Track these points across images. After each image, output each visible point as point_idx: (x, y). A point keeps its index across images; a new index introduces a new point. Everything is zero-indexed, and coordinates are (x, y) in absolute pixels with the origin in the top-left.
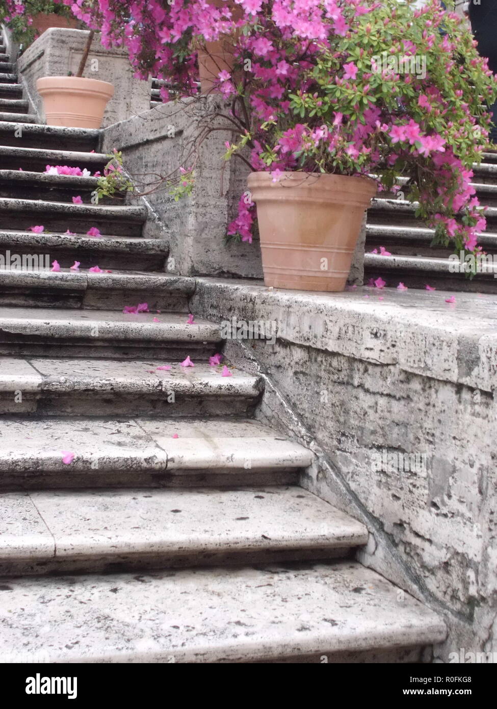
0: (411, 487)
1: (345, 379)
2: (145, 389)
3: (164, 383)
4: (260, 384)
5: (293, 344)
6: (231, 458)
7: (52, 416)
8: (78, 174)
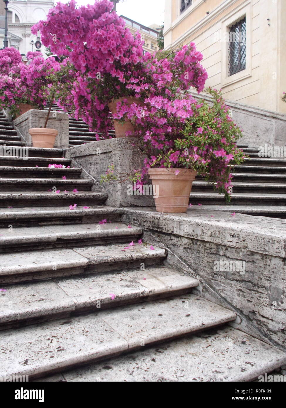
0: (258, 298)
1: (215, 252)
2: (126, 259)
3: (133, 256)
4: (167, 253)
5: (183, 237)
6: (171, 287)
7: (90, 274)
8: (61, 167)
